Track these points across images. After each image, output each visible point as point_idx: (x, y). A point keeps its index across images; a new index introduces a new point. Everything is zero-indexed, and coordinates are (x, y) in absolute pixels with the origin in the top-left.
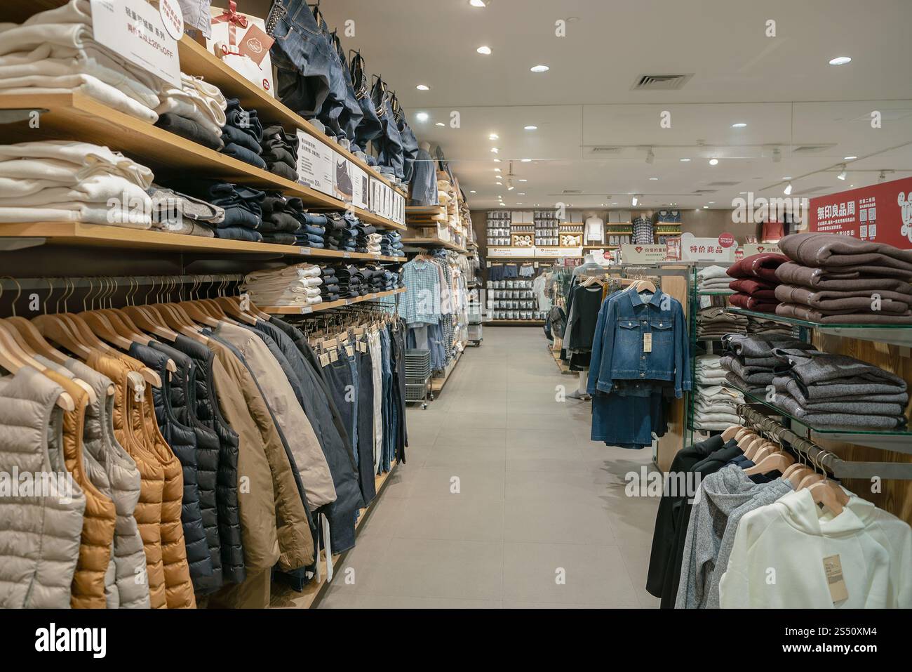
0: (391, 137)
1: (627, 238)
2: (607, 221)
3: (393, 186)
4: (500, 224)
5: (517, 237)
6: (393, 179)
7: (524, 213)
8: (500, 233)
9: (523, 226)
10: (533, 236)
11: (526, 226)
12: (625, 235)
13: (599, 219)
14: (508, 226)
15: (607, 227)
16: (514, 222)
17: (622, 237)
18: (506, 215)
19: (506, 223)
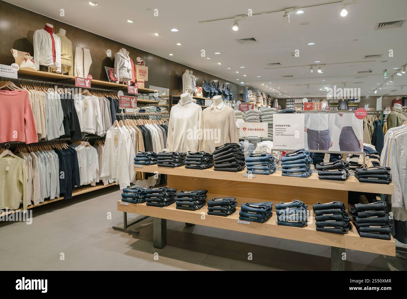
0: (226, 94)
1: (337, 107)
2: (329, 102)
3: (227, 102)
4: (290, 103)
5: (296, 108)
6: (227, 101)
7: (299, 99)
8: (290, 106)
9: (298, 104)
10: (302, 107)
11: (299, 104)
12: (336, 106)
13: (326, 101)
14: (293, 104)
15: (329, 104)
16: (295, 103)
17: (335, 107)
18: (292, 100)
19: (292, 103)
